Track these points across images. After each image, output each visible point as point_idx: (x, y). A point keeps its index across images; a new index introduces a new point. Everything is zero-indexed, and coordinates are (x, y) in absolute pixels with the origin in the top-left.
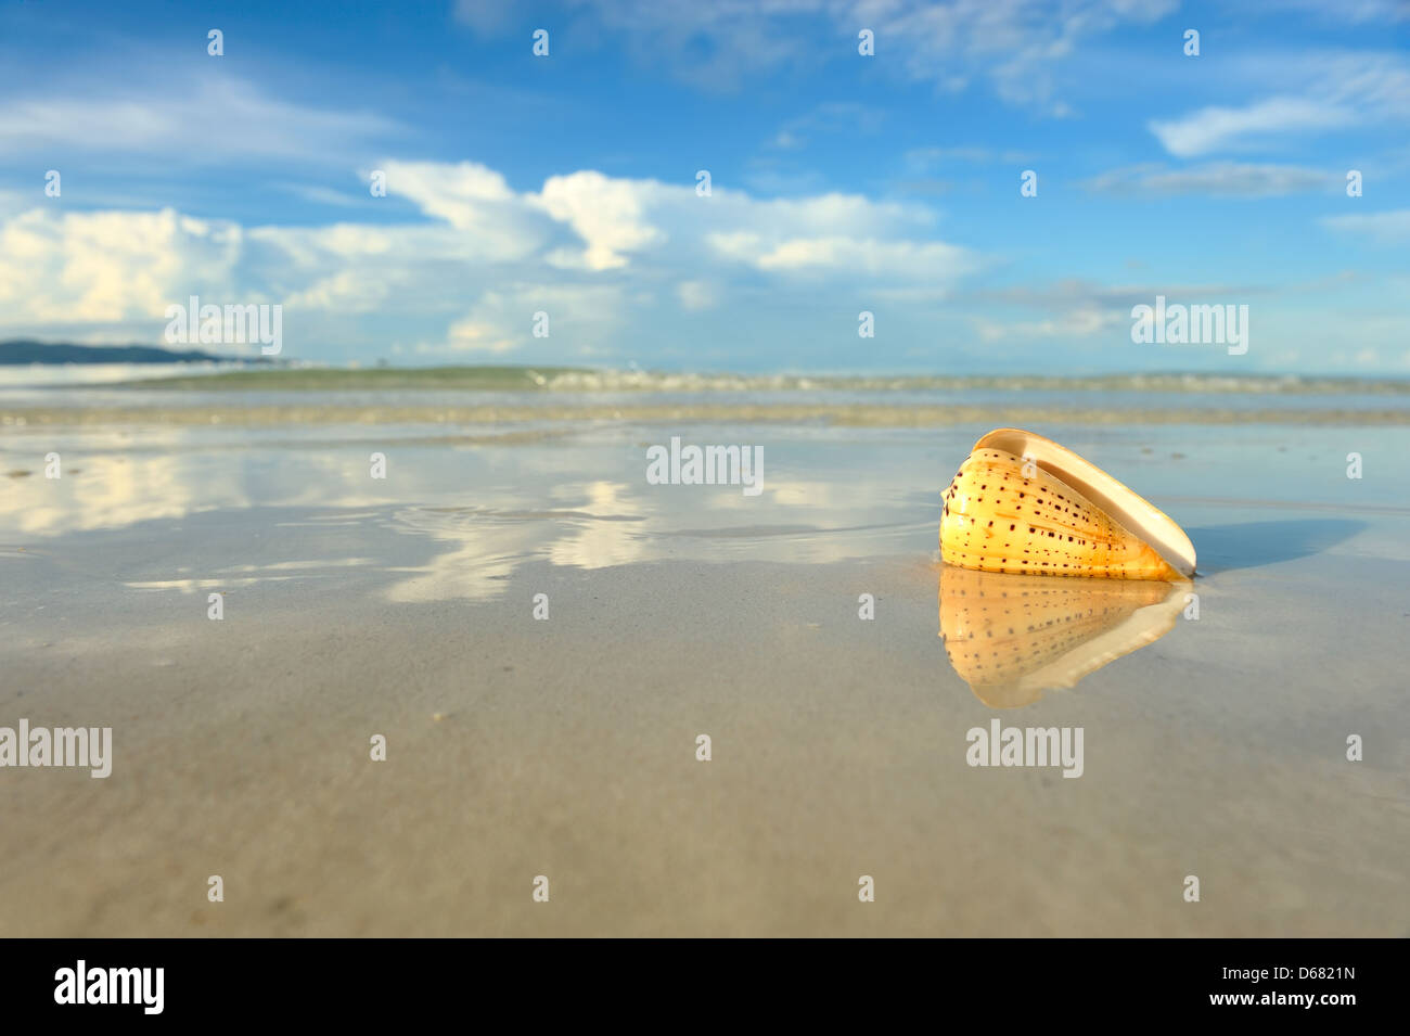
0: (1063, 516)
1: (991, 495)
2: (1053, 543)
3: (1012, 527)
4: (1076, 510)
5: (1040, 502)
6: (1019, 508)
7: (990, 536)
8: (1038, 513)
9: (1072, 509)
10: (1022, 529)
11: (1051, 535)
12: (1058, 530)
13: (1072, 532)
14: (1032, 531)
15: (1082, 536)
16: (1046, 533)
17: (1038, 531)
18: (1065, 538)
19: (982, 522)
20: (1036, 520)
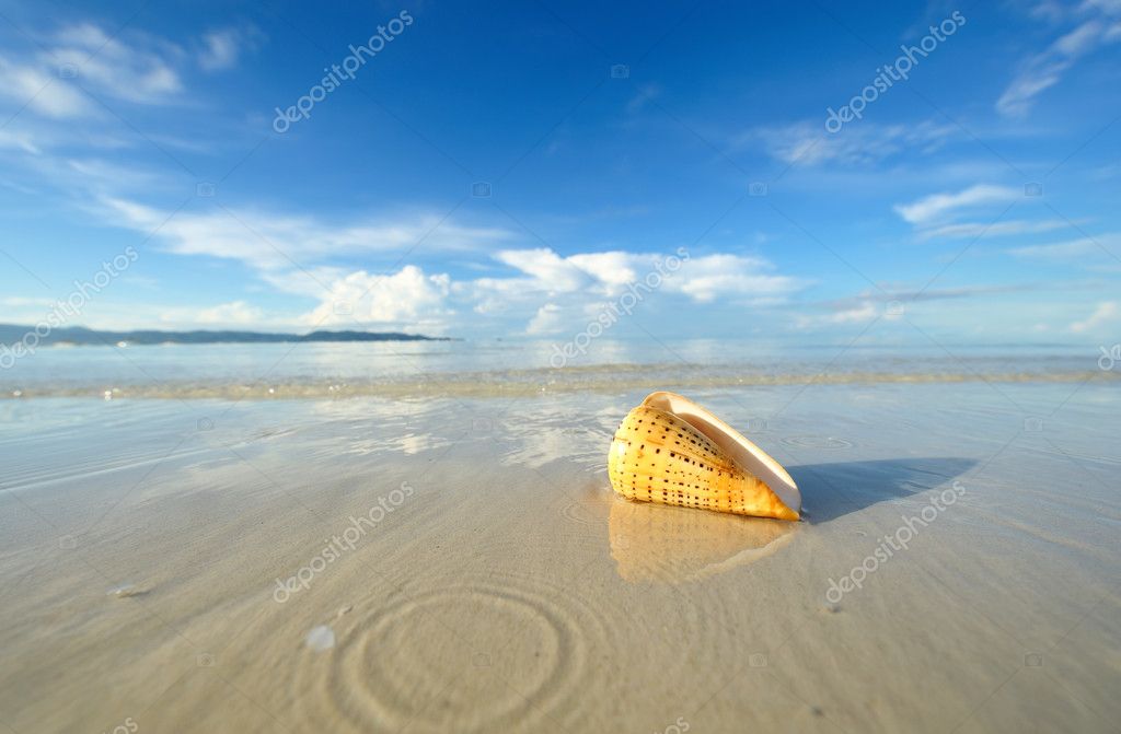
0: (696, 448)
1: (644, 428)
2: (687, 467)
3: (658, 451)
4: (707, 447)
5: (680, 436)
6: (664, 437)
7: (641, 456)
8: (677, 443)
9: (704, 445)
10: (665, 454)
11: (687, 460)
12: (693, 457)
13: (703, 461)
14: (673, 455)
15: (711, 465)
16: (683, 458)
17: (677, 456)
18: (697, 464)
19: (635, 446)
20: (676, 449)
